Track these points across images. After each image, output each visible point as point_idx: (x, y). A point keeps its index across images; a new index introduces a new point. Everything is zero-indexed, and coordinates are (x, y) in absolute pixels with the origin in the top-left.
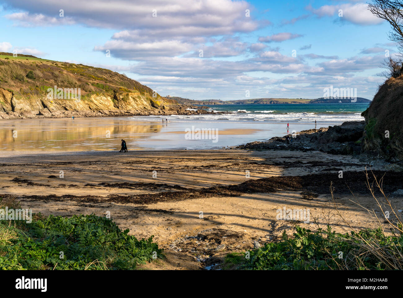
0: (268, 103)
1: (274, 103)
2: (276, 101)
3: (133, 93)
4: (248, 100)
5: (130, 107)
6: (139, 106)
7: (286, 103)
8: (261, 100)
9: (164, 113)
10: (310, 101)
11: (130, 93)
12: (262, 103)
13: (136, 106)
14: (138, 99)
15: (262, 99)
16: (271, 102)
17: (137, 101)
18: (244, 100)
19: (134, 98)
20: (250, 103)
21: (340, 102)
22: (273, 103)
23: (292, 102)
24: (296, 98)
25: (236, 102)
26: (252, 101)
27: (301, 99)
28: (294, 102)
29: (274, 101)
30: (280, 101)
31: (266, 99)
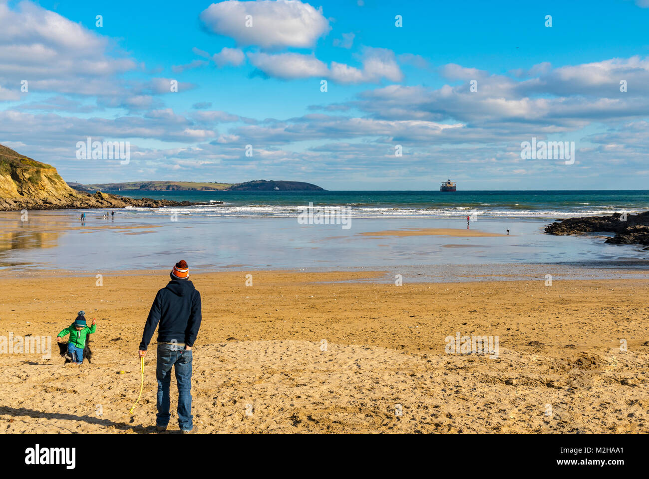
0: (164, 189)
1: (173, 189)
2: (177, 186)
3: (46, 170)
4: (128, 184)
7: (192, 189)
8: (151, 184)
10: (231, 186)
11: (42, 170)
12: (153, 189)
14: (56, 180)
15: (151, 183)
16: (168, 187)
18: (121, 184)
19: (49, 178)
20: (133, 188)
21: (277, 189)
22: (171, 188)
23: (203, 188)
24: (207, 181)
25: (107, 186)
26: (135, 185)
27: (216, 183)
28: (206, 188)
29: (173, 186)
30: (183, 185)
31: (161, 182)
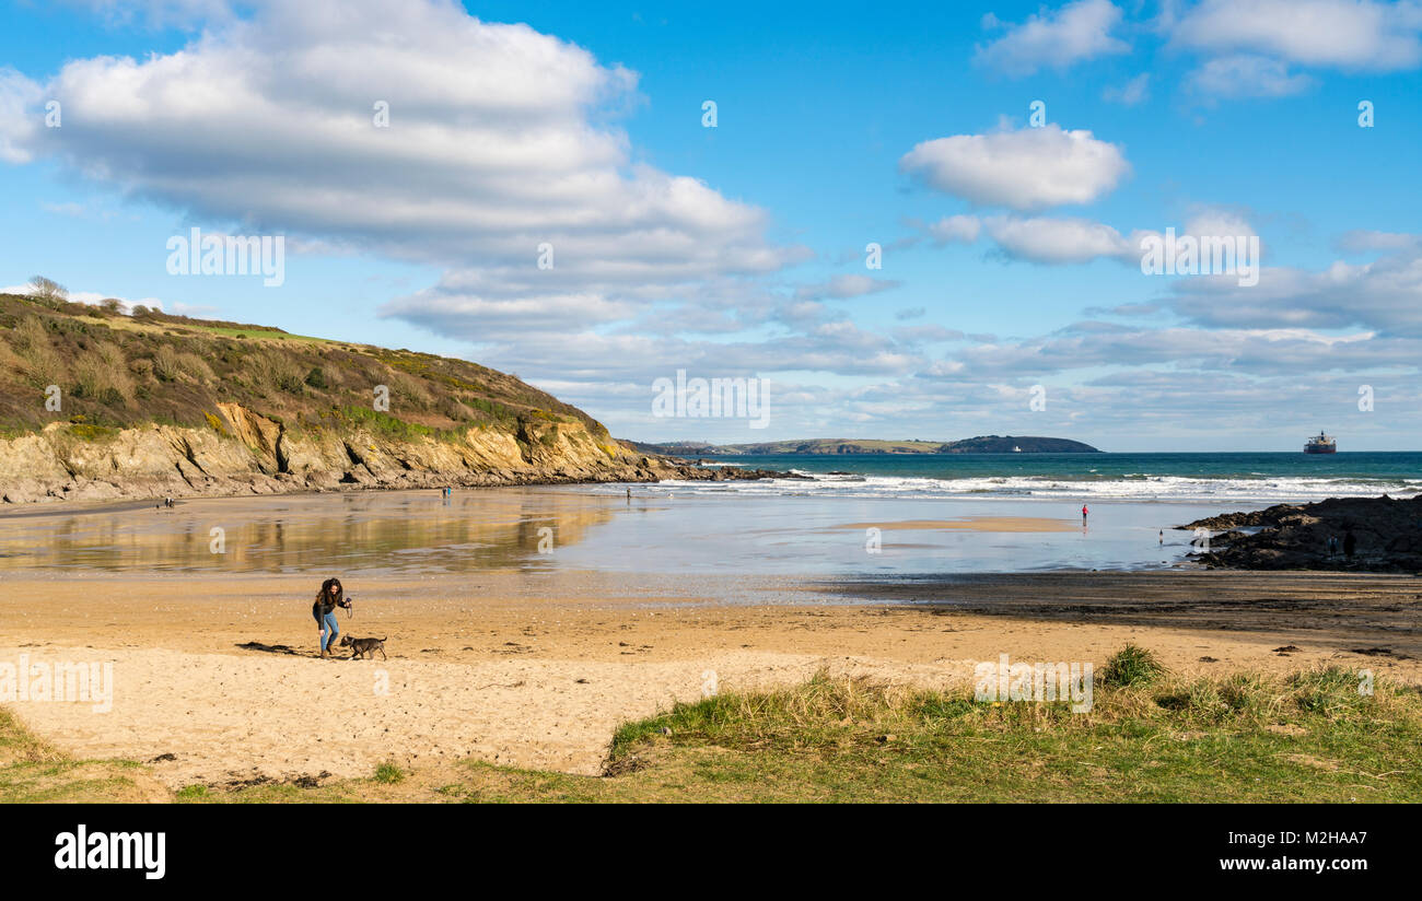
0: (835, 451)
1: (848, 452)
2: (854, 447)
3: (567, 425)
4: (781, 445)
5: (560, 462)
6: (585, 459)
7: (879, 451)
8: (815, 443)
9: (653, 475)
10: (939, 446)
11: (560, 425)
12: (817, 451)
13: (575, 458)
14: (580, 440)
15: (815, 441)
16: (841, 449)
17: (578, 446)
18: (769, 444)
19: (569, 437)
20: (787, 450)
21: (1017, 449)
22: (845, 450)
23: (895, 449)
24: (903, 438)
25: (749, 448)
26: (790, 445)
27: (917, 441)
28: (900, 449)
29: (847, 447)
30: (864, 446)
31: (829, 441)
